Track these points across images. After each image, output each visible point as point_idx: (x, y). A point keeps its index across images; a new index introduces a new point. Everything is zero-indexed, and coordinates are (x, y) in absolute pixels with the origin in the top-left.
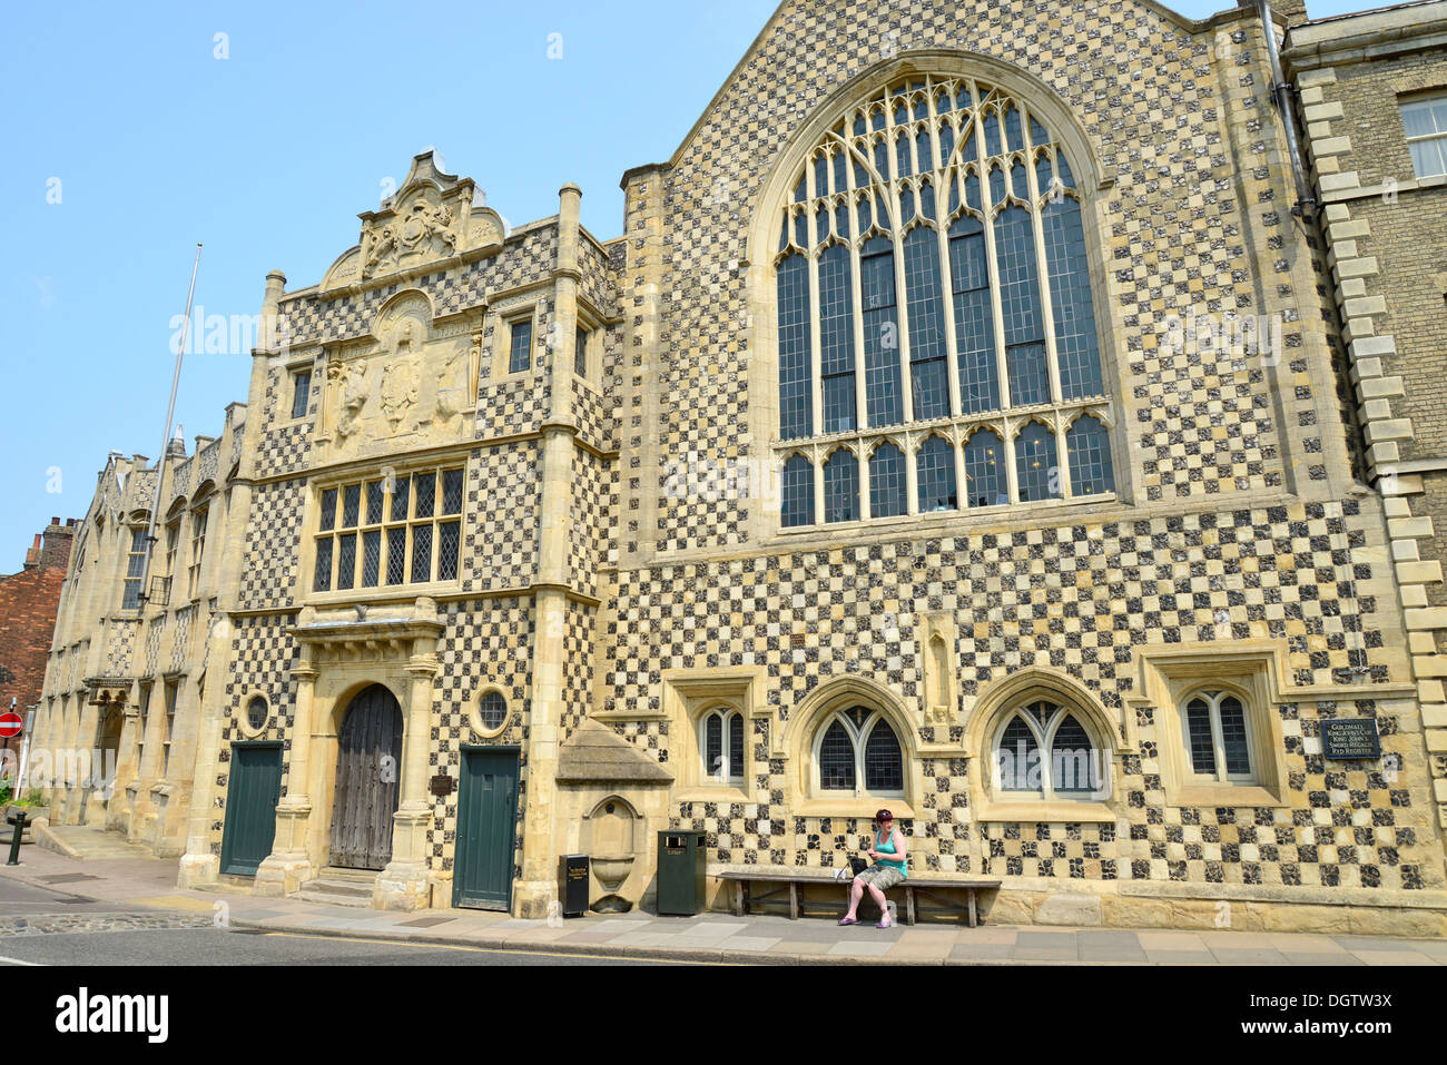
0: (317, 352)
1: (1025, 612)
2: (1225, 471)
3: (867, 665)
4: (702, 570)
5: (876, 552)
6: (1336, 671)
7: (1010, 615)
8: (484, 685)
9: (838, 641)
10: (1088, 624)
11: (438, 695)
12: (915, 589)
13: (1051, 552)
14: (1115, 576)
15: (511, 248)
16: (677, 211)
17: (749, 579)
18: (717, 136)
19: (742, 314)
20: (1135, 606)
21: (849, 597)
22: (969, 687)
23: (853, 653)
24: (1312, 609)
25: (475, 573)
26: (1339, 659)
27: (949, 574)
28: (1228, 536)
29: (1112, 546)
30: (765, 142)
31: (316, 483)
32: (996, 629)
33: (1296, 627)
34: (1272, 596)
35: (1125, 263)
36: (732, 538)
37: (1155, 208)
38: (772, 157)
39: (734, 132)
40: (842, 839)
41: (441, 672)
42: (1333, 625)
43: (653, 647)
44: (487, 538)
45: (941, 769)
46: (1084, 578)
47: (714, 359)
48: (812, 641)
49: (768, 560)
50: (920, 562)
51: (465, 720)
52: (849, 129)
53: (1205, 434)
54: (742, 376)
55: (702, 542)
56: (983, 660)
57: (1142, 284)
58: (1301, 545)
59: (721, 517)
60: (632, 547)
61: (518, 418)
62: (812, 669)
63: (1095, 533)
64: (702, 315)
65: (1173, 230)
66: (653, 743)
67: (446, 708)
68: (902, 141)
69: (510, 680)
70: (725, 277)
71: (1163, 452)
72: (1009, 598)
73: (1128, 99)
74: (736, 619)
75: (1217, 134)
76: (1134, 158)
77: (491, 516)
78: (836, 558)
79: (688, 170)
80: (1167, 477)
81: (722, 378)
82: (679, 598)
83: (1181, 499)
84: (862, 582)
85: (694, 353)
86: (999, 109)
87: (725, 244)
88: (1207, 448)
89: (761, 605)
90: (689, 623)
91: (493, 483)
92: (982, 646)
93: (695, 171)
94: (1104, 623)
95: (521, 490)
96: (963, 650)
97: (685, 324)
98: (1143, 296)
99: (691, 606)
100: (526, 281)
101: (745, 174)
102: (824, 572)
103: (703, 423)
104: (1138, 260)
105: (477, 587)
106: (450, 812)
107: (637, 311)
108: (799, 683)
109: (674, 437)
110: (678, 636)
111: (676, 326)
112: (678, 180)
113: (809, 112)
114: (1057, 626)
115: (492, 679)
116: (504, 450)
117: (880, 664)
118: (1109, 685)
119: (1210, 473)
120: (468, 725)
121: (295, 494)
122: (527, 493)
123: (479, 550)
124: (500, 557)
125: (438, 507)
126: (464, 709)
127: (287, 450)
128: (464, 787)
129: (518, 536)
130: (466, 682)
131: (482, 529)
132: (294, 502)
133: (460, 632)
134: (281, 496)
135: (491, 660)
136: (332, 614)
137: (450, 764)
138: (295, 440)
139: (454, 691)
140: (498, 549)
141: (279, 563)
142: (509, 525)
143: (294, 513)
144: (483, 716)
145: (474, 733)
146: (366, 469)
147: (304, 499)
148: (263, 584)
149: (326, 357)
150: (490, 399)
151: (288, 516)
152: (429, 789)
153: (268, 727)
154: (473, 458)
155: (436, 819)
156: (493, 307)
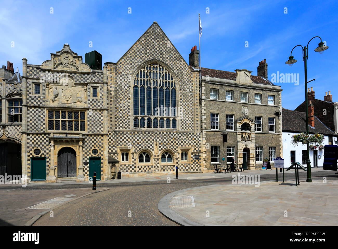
1: (167, 142)
2: (189, 128)
3: (147, 147)
4: (123, 133)
5: (149, 133)
6: (197, 150)
7: (165, 142)
8: (93, 148)
9: (144, 144)
10: (174, 144)
11: (84, 150)
12: (154, 138)
13: (170, 135)
14: (177, 139)
15: (92, 74)
16: (117, 73)
17: (131, 135)
18: (125, 61)
19: (129, 94)
20: (179, 142)
21: (145, 138)
22: (160, 150)
23: (146, 145)
24: (195, 144)
25: (90, 130)
26: (197, 149)
27: (158, 136)
28: (188, 135)
29: (177, 135)
30: (133, 66)
31: (47, 109)
32: (163, 144)
33: (193, 146)
34: (192, 142)
35: (181, 101)
36: (128, 128)
37: (185, 94)
38: (134, 69)
39: (128, 62)
40: (144, 168)
41: (84, 146)
42: (197, 146)
43: (115, 143)
44: (92, 125)
45: (156, 160)
46: (174, 139)
47: (124, 100)
48: (140, 144)
49: (134, 132)
50: (155, 135)
51: (90, 153)
52: (146, 68)
53: (187, 124)
54: (129, 104)
55: (123, 128)
56: (162, 147)
57: (183, 104)
58: (195, 137)
59: (126, 125)
60: (111, 128)
61: (97, 106)
62: (140, 147)
63: (175, 133)
64: (122, 92)
65: (187, 98)
66: (116, 157)
67: (86, 151)
68: (154, 73)
69: (98, 147)
70: (126, 87)
71: (183, 125)
72: (165, 140)
73: (184, 78)
74: (129, 140)
75: (193, 87)
76: (184, 87)
78: (143, 133)
79: (119, 66)
80: (183, 128)
81: (126, 104)
82: (120, 136)
83: (184, 131)
84: (147, 136)
85: (121, 98)
86: (168, 73)
87: (126, 82)
88: (187, 125)
89: (132, 138)
90: (121, 140)
91: (92, 116)
92: (162, 146)
93: (121, 67)
94: (175, 144)
95: (98, 118)
96: (160, 146)
97: (119, 93)
98: (183, 105)
99: (122, 138)
100: (96, 81)
101: (130, 70)
102: (142, 135)
103: (123, 110)
104: (183, 101)
105: (91, 132)
106: (88, 167)
107: (111, 89)
108: (138, 149)
109: (118, 112)
110: (119, 142)
111: (118, 93)
112: (117, 67)
113: (141, 63)
114: (170, 144)
115: (95, 147)
116: (94, 111)
117: (149, 147)
118: (175, 151)
119: (187, 128)
120: (91, 154)
121: (42, 110)
122: (100, 119)
123: (90, 127)
124: (95, 128)
125: (79, 118)
126: (90, 152)
127: (37, 101)
128: (90, 163)
129: (98, 125)
130: (89, 148)
131: (91, 123)
132: (42, 112)
133: (88, 140)
134: (37, 110)
135: (94, 144)
136: (58, 135)
137: (87, 160)
138: (39, 99)
139: (87, 149)
140: (94, 127)
141: (39, 124)
142: (96, 123)
143: (42, 114)
144: (93, 153)
145: (91, 155)
146: (62, 109)
147: (45, 112)
148: (35, 128)
149: (45, 83)
150: (90, 101)
151: (40, 115)
152: (83, 164)
153: (42, 155)
154: (88, 111)
155: (85, 168)
156: (89, 84)
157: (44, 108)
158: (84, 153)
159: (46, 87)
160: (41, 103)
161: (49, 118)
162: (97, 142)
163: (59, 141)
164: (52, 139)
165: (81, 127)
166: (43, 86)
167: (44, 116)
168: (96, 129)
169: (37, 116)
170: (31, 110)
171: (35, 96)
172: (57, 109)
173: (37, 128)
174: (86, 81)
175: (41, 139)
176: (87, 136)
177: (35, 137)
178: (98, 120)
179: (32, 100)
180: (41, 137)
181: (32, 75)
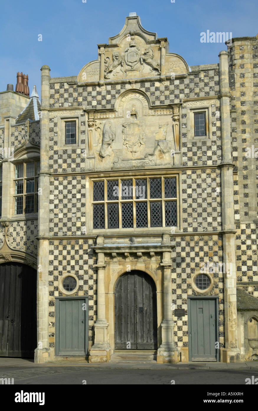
0: (80, 112)
8: (198, 271)
11: (174, 276)
15: (192, 77)
25: (189, 224)
31: (90, 178)
41: (175, 266)
44: (193, 210)
51: (189, 286)
60: (246, 214)
61: (204, 158)
67: (179, 281)
77: (194, 200)
91: (194, 186)
95: (209, 190)
100: (202, 95)
105: (190, 230)
106: (184, 323)
107: (243, 108)
116: (199, 172)
120: (191, 288)
121: (79, 182)
122: (212, 191)
123: (190, 215)
125: (163, 194)
126: (189, 281)
127: (69, 161)
129: (209, 210)
130: (188, 270)
131: (190, 206)
132: (79, 187)
133: (183, 249)
134: (70, 183)
136: (113, 240)
137: (183, 303)
138: (74, 156)
139: (182, 274)
140: (200, 215)
141: (74, 215)
143: (79, 192)
144: (197, 284)
145: (193, 291)
146: (123, 174)
147: (85, 185)
148: (65, 225)
149: (86, 116)
150: (188, 148)
151: (76, 193)
152: (173, 314)
153: (78, 290)
154: (183, 174)
155: (178, 326)
156: (184, 105)
157: (84, 174)
158: (175, 286)
159: (89, 126)
160: (78, 165)
161: (95, 199)
163: (115, 254)
164: (100, 251)
165: (166, 217)
166: (82, 125)
167: (84, 195)
168: (204, 219)
169: (70, 196)
170: (56, 183)
171: (66, 150)
172: (111, 174)
173: (69, 224)
174: (177, 97)
175: (77, 252)
176: (183, 240)
177: (65, 248)
178: (209, 195)
179: (60, 159)
180: (77, 248)
181: (60, 102)
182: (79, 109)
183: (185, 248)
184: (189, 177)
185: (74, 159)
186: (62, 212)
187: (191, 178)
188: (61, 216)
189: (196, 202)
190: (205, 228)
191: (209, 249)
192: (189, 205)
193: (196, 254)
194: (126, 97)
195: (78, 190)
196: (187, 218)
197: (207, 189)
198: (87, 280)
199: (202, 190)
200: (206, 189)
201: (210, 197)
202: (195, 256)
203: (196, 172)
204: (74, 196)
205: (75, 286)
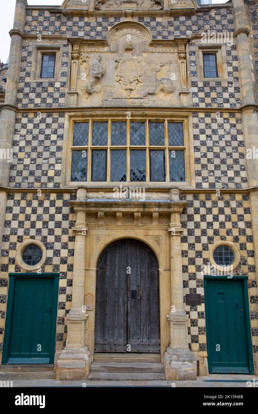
0: (63, 42)
8: (218, 241)
11: (185, 247)
25: (204, 179)
31: (70, 117)
41: (185, 233)
44: (209, 160)
51: (206, 262)
61: (220, 100)
67: (192, 254)
69: (236, 239)
77: (209, 149)
91: (209, 132)
95: (228, 138)
105: (205, 186)
106: (200, 315)
115: (223, 238)
116: (214, 115)
121: (55, 121)
122: (232, 140)
123: (204, 166)
124: (220, 171)
125: (167, 141)
126: (205, 254)
127: (44, 95)
128: (207, 300)
129: (230, 161)
130: (204, 240)
131: (205, 155)
132: (55, 126)
133: (197, 211)
134: (43, 121)
135: (221, 227)
136: (101, 195)
137: (198, 286)
138: (51, 90)
139: (196, 244)
140: (217, 167)
141: (45, 161)
142: (223, 155)
143: (55, 132)
144: (216, 259)
146: (114, 113)
147: (64, 125)
148: (32, 173)
149: (70, 46)
150: (199, 88)
151: (50, 133)
152: (184, 302)
153: (45, 264)
154: (193, 117)
155: (191, 320)
156: (193, 41)
157: (61, 111)
158: (186, 261)
159: (72, 58)
160: (56, 100)
161: (75, 142)
162: (228, 218)
163: (102, 214)
164: (80, 208)
166: (63, 56)
167: (61, 137)
168: (223, 172)
170: (24, 120)
171: (41, 83)
172: (99, 112)
173: (38, 173)
174: (183, 33)
175: (46, 210)
176: (196, 197)
177: (29, 204)
178: (228, 143)
179: (32, 92)
180: (47, 204)
181: (38, 30)
182: (61, 38)
183: (199, 209)
184: (202, 121)
185: (51, 93)
186: (29, 156)
187: (204, 122)
188: (27, 161)
189: (212, 152)
190: (225, 183)
191: (232, 211)
192: (202, 154)
193: (214, 218)
194: (120, 31)
195: (53, 130)
196: (201, 171)
197: (226, 136)
198: (59, 250)
199: (219, 137)
200: (224, 135)
201: (230, 145)
202: (213, 221)
203: (210, 116)
204: (47, 137)
205: (39, 258)
